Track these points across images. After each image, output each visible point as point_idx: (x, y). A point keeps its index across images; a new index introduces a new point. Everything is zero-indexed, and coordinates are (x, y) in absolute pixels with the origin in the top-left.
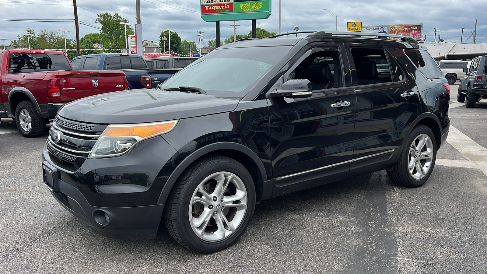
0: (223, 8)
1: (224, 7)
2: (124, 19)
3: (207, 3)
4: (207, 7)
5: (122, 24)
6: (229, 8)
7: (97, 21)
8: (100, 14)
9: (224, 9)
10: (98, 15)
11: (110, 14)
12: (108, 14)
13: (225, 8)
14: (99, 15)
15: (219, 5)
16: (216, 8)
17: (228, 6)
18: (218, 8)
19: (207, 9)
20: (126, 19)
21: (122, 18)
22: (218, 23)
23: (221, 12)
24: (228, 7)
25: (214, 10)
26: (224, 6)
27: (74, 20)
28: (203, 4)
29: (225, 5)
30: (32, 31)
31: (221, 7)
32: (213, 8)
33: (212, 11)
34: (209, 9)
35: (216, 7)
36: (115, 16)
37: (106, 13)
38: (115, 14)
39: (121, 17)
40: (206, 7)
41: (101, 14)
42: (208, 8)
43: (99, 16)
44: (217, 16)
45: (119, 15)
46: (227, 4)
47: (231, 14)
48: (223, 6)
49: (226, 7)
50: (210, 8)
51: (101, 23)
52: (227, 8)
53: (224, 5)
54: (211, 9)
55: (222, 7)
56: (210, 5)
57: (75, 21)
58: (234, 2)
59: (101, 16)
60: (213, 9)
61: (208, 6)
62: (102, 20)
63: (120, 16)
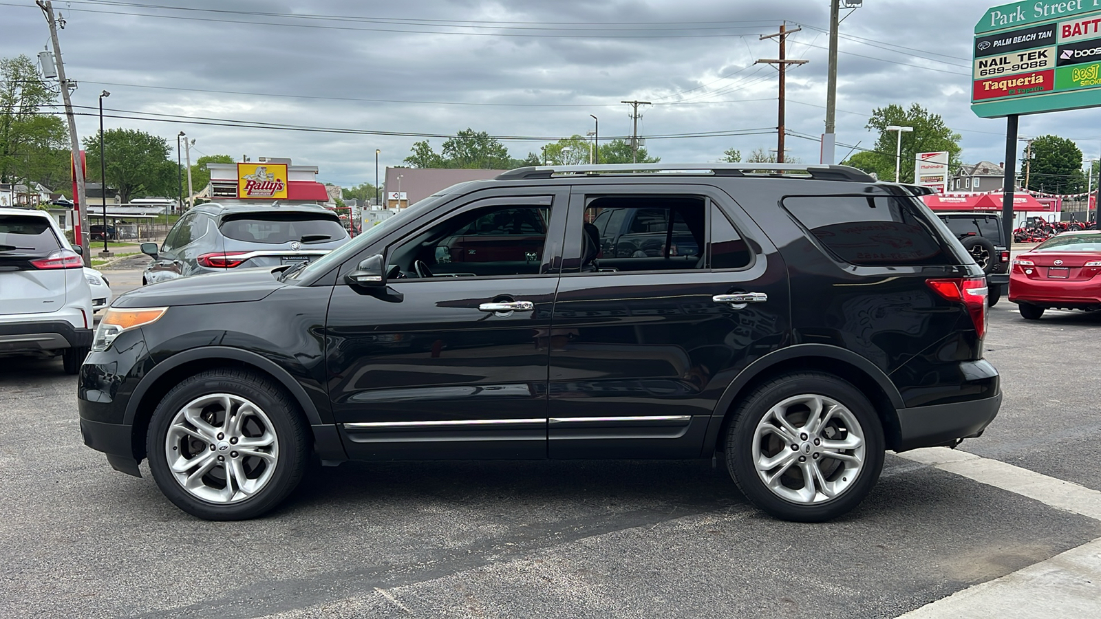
0: (1026, 83)
1: (1030, 81)
2: (932, 116)
3: (988, 76)
4: (987, 84)
5: (891, 129)
6: (1041, 81)
7: (870, 125)
8: (879, 110)
9: (1030, 85)
10: (874, 111)
11: (901, 108)
12: (896, 107)
13: (1033, 82)
14: (877, 111)
15: (1017, 77)
16: (1010, 85)
17: (1041, 77)
18: (1014, 85)
19: (987, 88)
20: (937, 116)
21: (929, 115)
22: (1013, 120)
23: (1021, 93)
24: (1041, 79)
25: (1005, 89)
26: (1030, 79)
27: (777, 128)
28: (978, 77)
29: (1034, 75)
30: (736, 152)
31: (1023, 80)
32: (1003, 86)
33: (999, 93)
34: (993, 88)
35: (1009, 82)
36: (912, 110)
37: (892, 105)
38: (914, 106)
39: (926, 113)
40: (984, 83)
41: (882, 110)
42: (990, 86)
43: (875, 114)
44: (1011, 104)
45: (922, 108)
46: (1038, 74)
47: (1048, 94)
48: (1027, 79)
49: (1036, 80)
50: (995, 86)
51: (878, 127)
52: (1037, 82)
53: (1029, 75)
54: (997, 87)
55: (1024, 82)
56: (993, 80)
57: (778, 130)
58: (1057, 66)
59: (880, 114)
60: (1001, 87)
61: (990, 82)
62: (881, 121)
63: (924, 110)
